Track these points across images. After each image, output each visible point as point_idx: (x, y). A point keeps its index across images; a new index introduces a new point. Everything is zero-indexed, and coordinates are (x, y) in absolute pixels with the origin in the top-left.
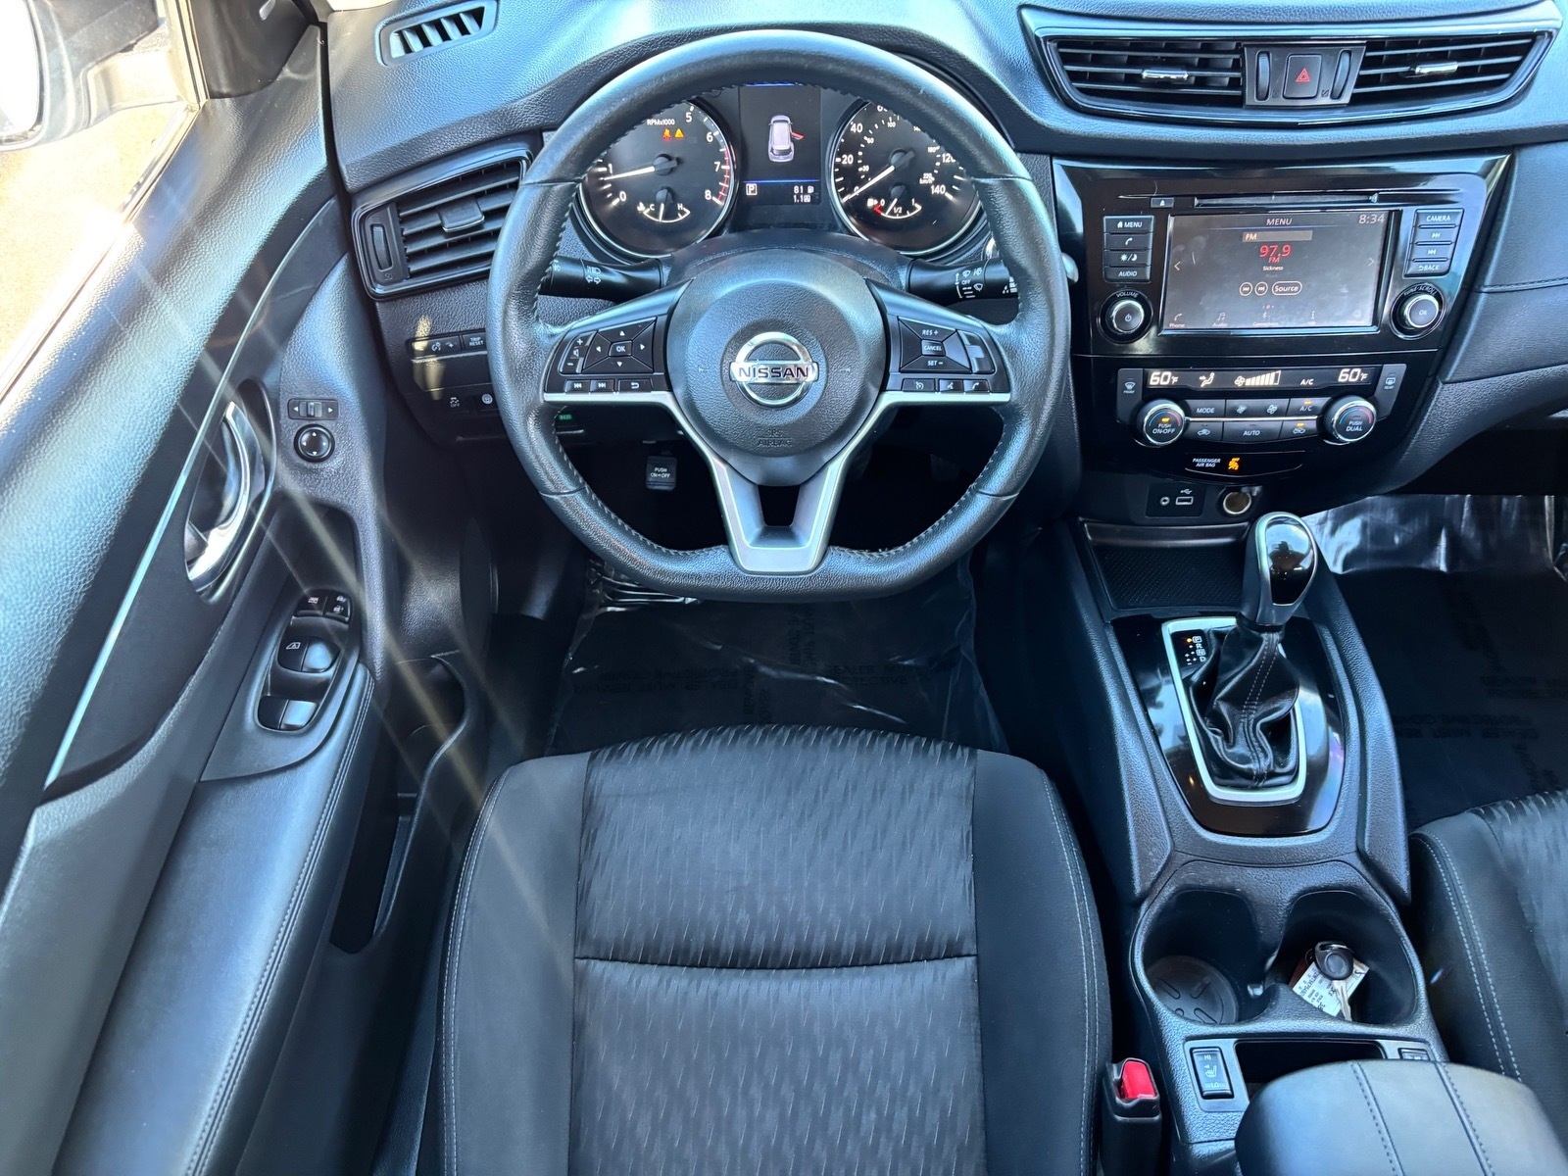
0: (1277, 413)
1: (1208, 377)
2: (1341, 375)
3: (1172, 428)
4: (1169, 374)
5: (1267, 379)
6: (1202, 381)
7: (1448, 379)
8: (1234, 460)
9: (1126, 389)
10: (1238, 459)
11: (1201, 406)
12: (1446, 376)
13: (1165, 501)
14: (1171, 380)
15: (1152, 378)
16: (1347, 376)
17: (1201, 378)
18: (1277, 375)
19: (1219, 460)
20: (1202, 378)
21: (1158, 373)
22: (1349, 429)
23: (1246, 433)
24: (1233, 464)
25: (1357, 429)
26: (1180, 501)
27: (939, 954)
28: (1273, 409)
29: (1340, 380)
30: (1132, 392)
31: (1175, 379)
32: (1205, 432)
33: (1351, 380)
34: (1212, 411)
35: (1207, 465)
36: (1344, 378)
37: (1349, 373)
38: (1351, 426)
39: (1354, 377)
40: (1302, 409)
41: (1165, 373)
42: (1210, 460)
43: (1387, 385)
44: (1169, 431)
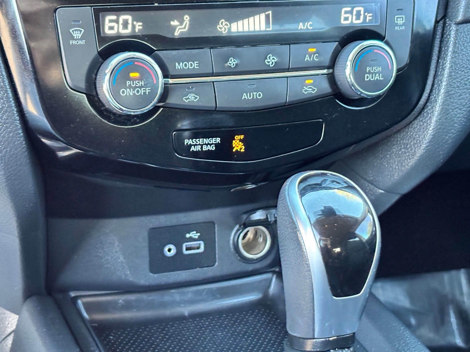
0: (278, 68)
1: (181, 22)
2: (343, 16)
3: (146, 86)
4: (127, 17)
5: (256, 24)
6: (175, 28)
7: (460, 18)
8: (237, 137)
9: (73, 38)
10: (242, 137)
11: (182, 62)
12: (456, 16)
13: (169, 250)
14: (134, 27)
15: (107, 24)
17: (172, 23)
18: (267, 17)
19: (218, 140)
20: (174, 23)
21: (114, 17)
22: (368, 78)
23: (245, 96)
24: (238, 145)
25: (377, 77)
26: (188, 249)
28: (271, 61)
29: (344, 22)
30: (82, 42)
31: (139, 26)
33: (356, 22)
35: (205, 148)
36: (346, 19)
37: (351, 12)
38: (369, 73)
39: (358, 18)
40: (307, 58)
41: (123, 17)
42: (206, 141)
43: (397, 25)
44: (142, 91)
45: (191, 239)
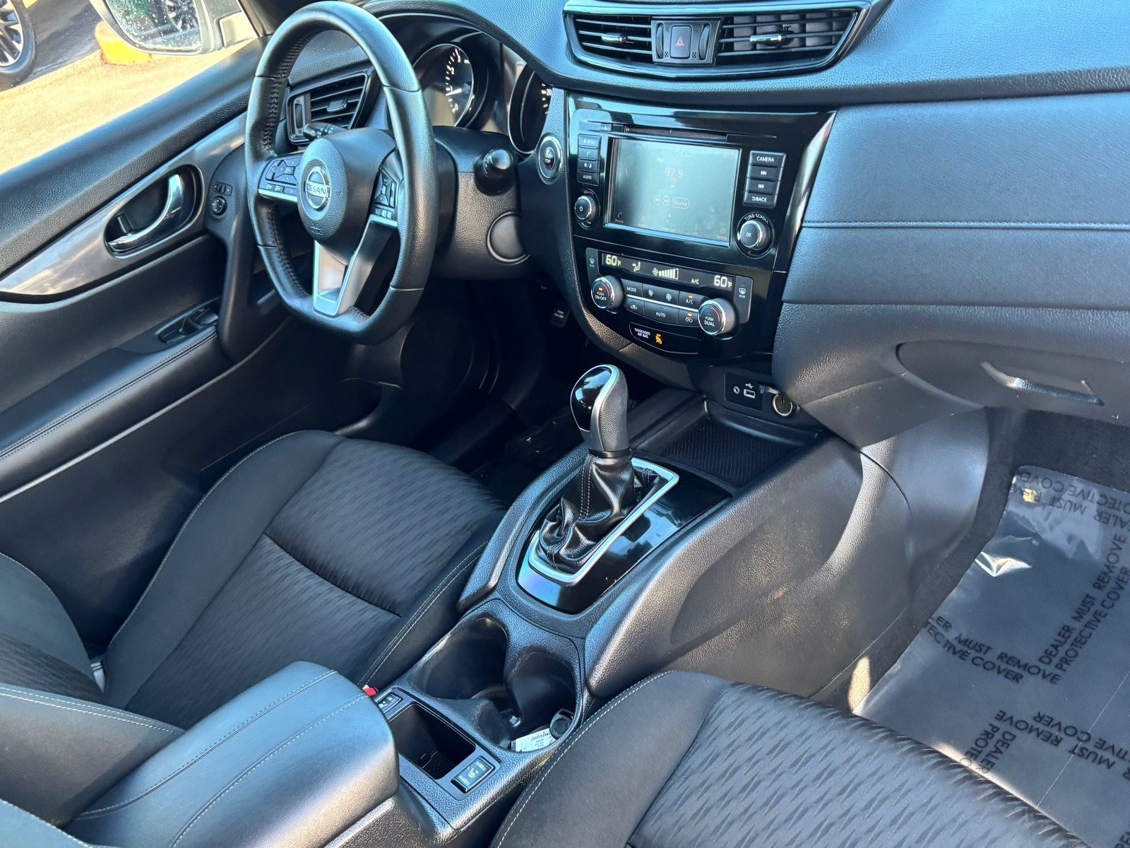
0: (673, 301)
1: (637, 265)
2: (716, 280)
3: (605, 296)
5: (670, 274)
6: (634, 267)
8: (657, 335)
9: (590, 263)
10: (660, 336)
11: (631, 285)
13: (737, 390)
14: (617, 263)
15: (607, 259)
16: (721, 282)
18: (676, 271)
19: (650, 334)
20: (634, 265)
21: (611, 257)
22: (706, 323)
23: (657, 314)
24: (659, 339)
25: (711, 324)
26: (748, 393)
27: (386, 607)
28: (669, 297)
29: (715, 284)
30: (593, 266)
31: (619, 263)
32: (634, 307)
33: (722, 286)
34: (635, 290)
35: (644, 336)
36: (717, 282)
37: (720, 279)
38: (707, 320)
39: (724, 283)
40: (687, 301)
41: (614, 257)
42: (644, 332)
43: (740, 294)
44: (603, 298)
45: (748, 388)
